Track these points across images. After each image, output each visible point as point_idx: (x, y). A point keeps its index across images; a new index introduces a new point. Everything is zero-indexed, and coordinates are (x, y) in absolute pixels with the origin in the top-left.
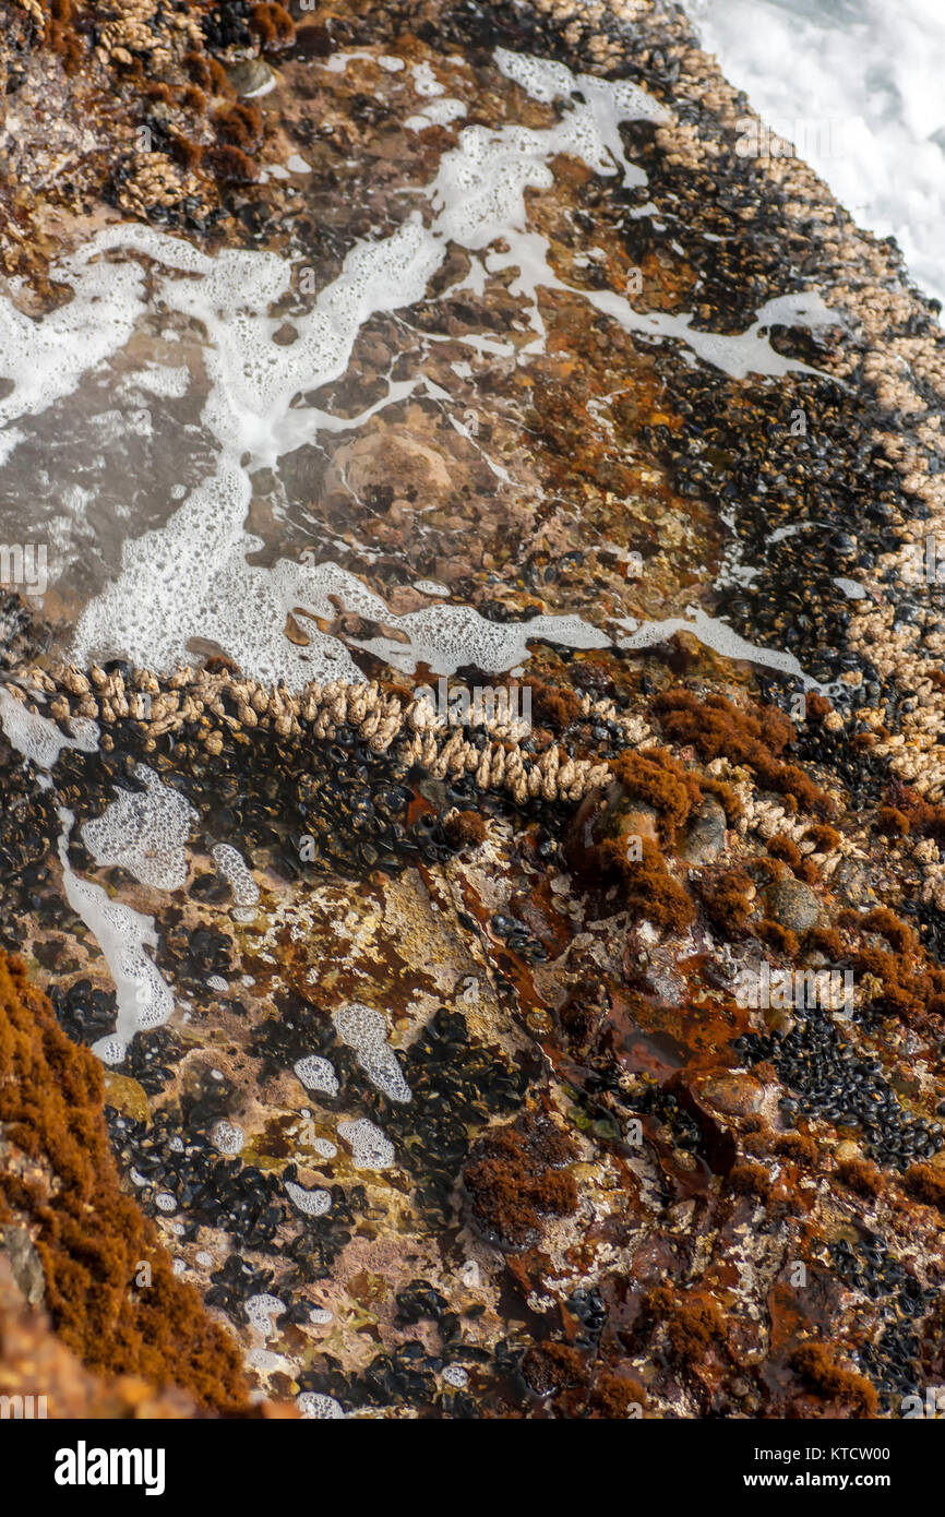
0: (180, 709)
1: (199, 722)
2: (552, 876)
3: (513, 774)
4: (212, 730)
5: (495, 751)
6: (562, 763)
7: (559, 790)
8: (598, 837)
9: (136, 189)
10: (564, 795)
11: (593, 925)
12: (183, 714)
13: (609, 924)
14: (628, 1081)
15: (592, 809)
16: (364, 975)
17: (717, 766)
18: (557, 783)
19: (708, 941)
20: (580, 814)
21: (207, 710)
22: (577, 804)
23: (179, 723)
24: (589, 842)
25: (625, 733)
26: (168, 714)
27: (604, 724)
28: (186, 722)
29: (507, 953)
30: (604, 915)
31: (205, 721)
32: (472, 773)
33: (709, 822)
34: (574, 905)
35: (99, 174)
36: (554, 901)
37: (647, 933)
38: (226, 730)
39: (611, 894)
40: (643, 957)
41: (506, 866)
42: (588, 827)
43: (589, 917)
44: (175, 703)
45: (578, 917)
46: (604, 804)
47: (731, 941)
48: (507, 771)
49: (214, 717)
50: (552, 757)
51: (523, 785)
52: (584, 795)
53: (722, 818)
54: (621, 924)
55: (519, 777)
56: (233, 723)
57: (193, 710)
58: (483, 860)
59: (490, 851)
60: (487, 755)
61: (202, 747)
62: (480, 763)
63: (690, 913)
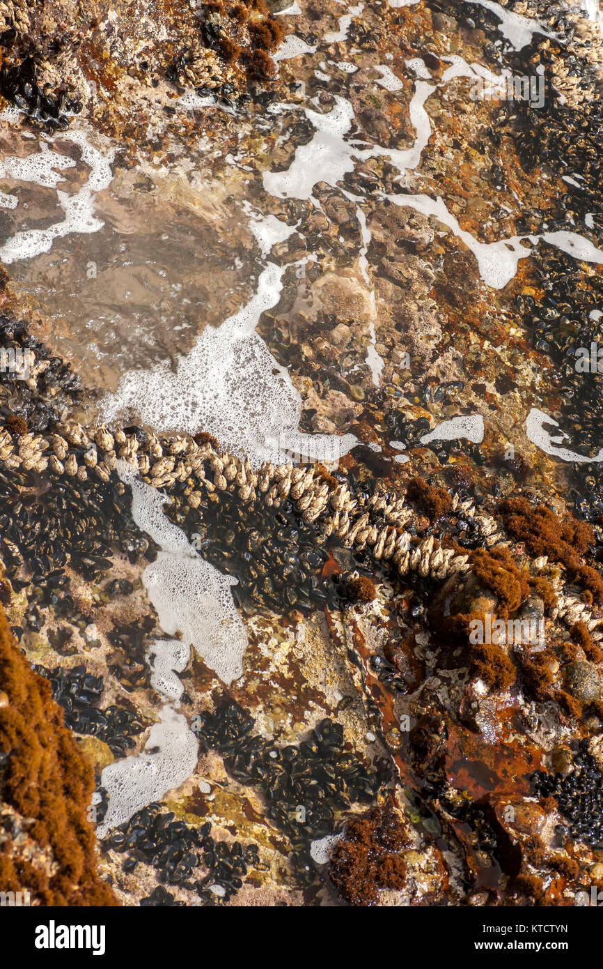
0: (174, 471)
1: (186, 482)
2: (417, 632)
3: (400, 552)
4: (194, 490)
5: (389, 534)
6: (435, 548)
7: (430, 569)
8: (454, 610)
9: (191, 73)
10: (434, 574)
11: (441, 673)
12: (176, 475)
13: (453, 674)
14: (452, 794)
15: (453, 589)
16: (276, 686)
17: (541, 562)
18: (430, 565)
19: (520, 698)
20: (443, 591)
21: (193, 475)
22: (442, 582)
23: (173, 480)
24: (447, 613)
25: (480, 528)
26: (165, 474)
27: (465, 519)
28: (177, 480)
29: (379, 684)
30: (451, 667)
31: (191, 482)
32: (371, 546)
33: (532, 610)
34: (429, 654)
35: (167, 58)
36: (416, 650)
37: (480, 687)
38: (204, 490)
39: (457, 653)
40: (474, 705)
41: (386, 619)
42: (448, 602)
43: (439, 666)
44: (171, 465)
45: (431, 664)
46: (461, 586)
47: (537, 700)
48: (396, 549)
49: (197, 480)
50: (429, 544)
51: (407, 562)
52: (448, 576)
53: (542, 608)
54: (461, 676)
55: (404, 555)
56: (210, 486)
57: (183, 473)
58: (371, 612)
59: (377, 607)
60: (384, 535)
61: (186, 501)
62: (378, 542)
63: (510, 677)
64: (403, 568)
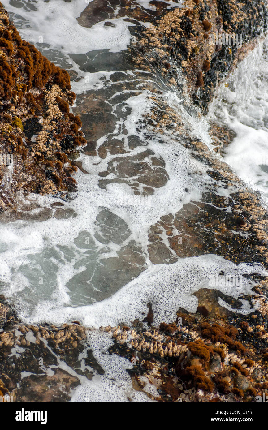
0: (65, 335)
1: (70, 339)
2: (173, 378)
3: (160, 350)
4: (74, 341)
5: (154, 344)
6: (173, 346)
7: (173, 354)
8: (185, 367)
9: (44, 191)
10: (175, 355)
11: (186, 391)
12: (66, 337)
13: (190, 391)
15: (183, 359)
17: (218, 344)
18: (172, 352)
19: (218, 395)
20: (179, 360)
21: (72, 335)
22: (178, 358)
23: (64, 339)
24: (183, 368)
25: (191, 336)
26: (61, 337)
27: (185, 334)
28: (66, 338)
30: (188, 389)
31: (72, 338)
32: (148, 349)
33: (216, 360)
34: (179, 385)
35: (34, 187)
36: (174, 384)
37: (201, 393)
38: (78, 340)
39: (190, 383)
40: (200, 400)
41: (159, 375)
42: (182, 364)
43: (184, 389)
44: (63, 333)
45: (181, 389)
46: (186, 357)
47: (225, 394)
48: (158, 349)
49: (74, 337)
50: (171, 344)
51: (163, 353)
52: (180, 354)
53: (220, 359)
54: (193, 391)
55: (161, 351)
56: (80, 338)
57: (68, 335)
58: (153, 374)
59: (155, 372)
60: (152, 345)
61: (72, 345)
62: (150, 348)
63: (212, 386)
64: (162, 355)
